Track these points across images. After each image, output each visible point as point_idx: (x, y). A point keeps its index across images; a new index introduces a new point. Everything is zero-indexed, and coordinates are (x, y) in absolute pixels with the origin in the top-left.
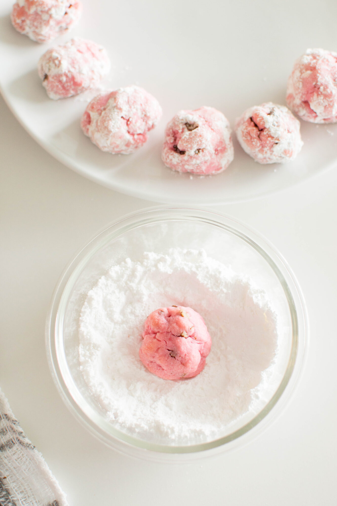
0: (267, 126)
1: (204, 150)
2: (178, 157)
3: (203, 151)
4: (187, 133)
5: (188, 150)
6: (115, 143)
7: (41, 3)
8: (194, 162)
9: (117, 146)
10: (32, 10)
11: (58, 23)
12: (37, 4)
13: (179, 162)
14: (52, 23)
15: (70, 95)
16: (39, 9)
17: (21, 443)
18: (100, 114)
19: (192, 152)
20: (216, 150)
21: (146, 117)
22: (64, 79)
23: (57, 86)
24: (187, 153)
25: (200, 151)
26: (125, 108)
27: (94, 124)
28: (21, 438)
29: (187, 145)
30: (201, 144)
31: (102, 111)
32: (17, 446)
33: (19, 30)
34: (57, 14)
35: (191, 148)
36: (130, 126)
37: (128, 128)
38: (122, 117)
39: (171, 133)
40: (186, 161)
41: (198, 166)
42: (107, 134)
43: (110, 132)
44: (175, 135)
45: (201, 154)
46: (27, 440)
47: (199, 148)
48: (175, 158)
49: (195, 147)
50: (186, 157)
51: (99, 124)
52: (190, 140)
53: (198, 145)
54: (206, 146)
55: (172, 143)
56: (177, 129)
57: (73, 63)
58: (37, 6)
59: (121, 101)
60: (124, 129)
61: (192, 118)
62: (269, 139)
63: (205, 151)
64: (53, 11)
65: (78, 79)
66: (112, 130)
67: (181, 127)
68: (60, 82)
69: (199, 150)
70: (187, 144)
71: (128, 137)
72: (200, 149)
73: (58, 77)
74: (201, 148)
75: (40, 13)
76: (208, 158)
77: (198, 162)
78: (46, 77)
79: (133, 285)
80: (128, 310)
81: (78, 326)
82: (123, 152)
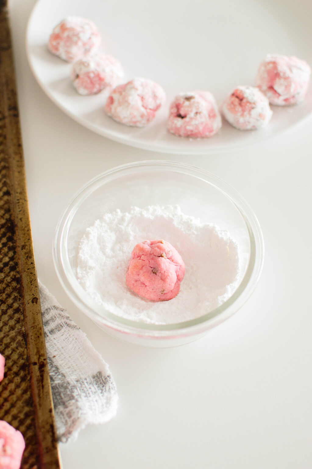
0: (245, 96)
4: (187, 103)
5: (189, 114)
6: (133, 114)
7: (72, 29)
8: (194, 122)
9: (134, 117)
10: (66, 34)
11: (84, 44)
13: (182, 124)
14: (80, 44)
15: (95, 90)
16: (71, 33)
17: (68, 325)
18: (121, 94)
19: (192, 115)
20: (209, 116)
21: (155, 97)
22: (92, 75)
23: (87, 81)
24: (188, 116)
26: (140, 89)
27: (115, 102)
28: (68, 322)
29: (187, 110)
30: (198, 108)
31: (122, 92)
32: (65, 329)
33: (54, 51)
34: (84, 37)
35: (191, 111)
37: (143, 103)
38: (138, 95)
39: (175, 106)
40: (187, 123)
41: (197, 127)
42: (127, 107)
43: (129, 104)
44: (178, 106)
45: (198, 116)
46: (73, 323)
48: (179, 122)
49: (194, 111)
50: (187, 119)
52: (190, 106)
53: (196, 109)
54: (202, 110)
55: (175, 113)
56: (179, 102)
57: (98, 65)
58: (69, 31)
59: (137, 84)
60: (140, 103)
61: (189, 94)
62: (248, 104)
63: (201, 114)
64: (81, 35)
65: (102, 75)
66: (131, 103)
67: (182, 100)
68: (89, 77)
69: (197, 113)
71: (143, 110)
73: (87, 74)
74: (199, 111)
75: (71, 36)
76: (203, 120)
77: (197, 122)
78: (77, 76)
79: (123, 227)
80: (118, 247)
81: (77, 252)
82: (138, 124)
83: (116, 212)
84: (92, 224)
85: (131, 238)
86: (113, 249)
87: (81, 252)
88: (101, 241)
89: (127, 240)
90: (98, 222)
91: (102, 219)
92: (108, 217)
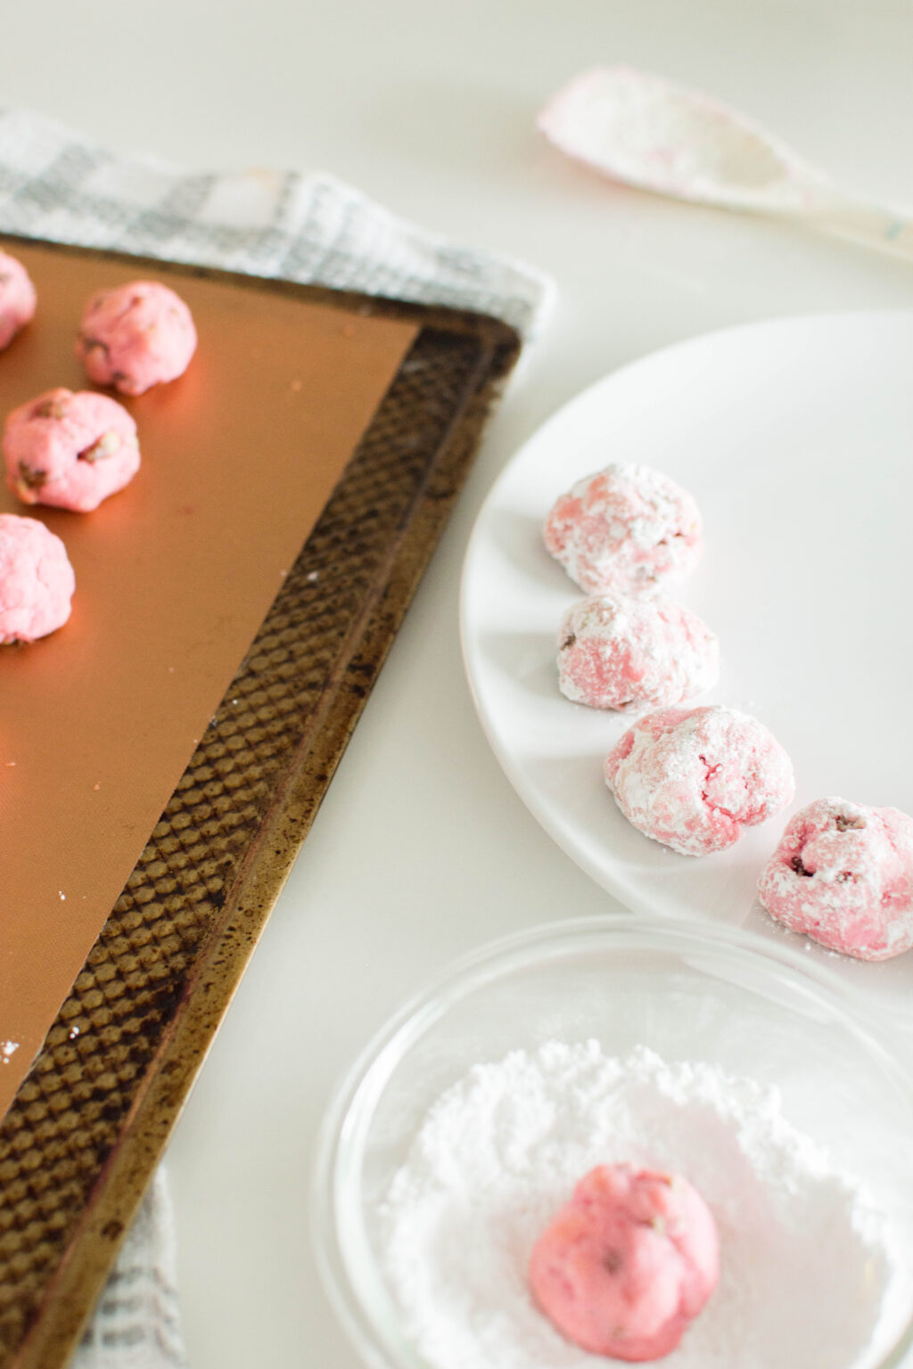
1: (859, 878)
2: (794, 881)
3: (855, 882)
4: (833, 832)
5: (822, 868)
6: (666, 808)
7: (619, 500)
8: (827, 898)
9: (668, 818)
10: (597, 508)
11: (640, 556)
12: (611, 499)
13: (794, 892)
14: (627, 549)
15: (605, 699)
16: (611, 511)
17: (160, 1342)
18: (657, 738)
19: (830, 875)
20: (886, 895)
21: (753, 780)
22: (607, 652)
23: (587, 663)
24: (816, 876)
25: (850, 878)
26: (717, 740)
27: (634, 756)
28: (165, 1332)
29: (823, 854)
30: (856, 862)
31: (662, 732)
32: (144, 1349)
33: (551, 547)
34: (646, 535)
35: (831, 863)
36: (711, 784)
37: (708, 786)
38: (702, 758)
39: (799, 829)
40: (808, 892)
41: (834, 915)
42: (655, 779)
43: (664, 775)
44: (804, 833)
45: (848, 885)
46: (175, 1342)
47: (849, 871)
48: (789, 882)
49: (842, 865)
50: (811, 883)
51: (646, 756)
52: (834, 847)
53: (849, 860)
54: (867, 871)
55: (791, 850)
56: (814, 821)
57: (639, 630)
58: (608, 503)
59: (713, 725)
60: (696, 784)
61: (853, 809)
63: (859, 883)
64: (638, 526)
65: (637, 664)
66: (670, 774)
67: (825, 818)
68: (597, 655)
69: (846, 875)
70: (825, 851)
71: (700, 806)
72: (850, 874)
73: (596, 645)
74: (855, 871)
75: (609, 520)
76: (861, 902)
77: (837, 903)
78: (570, 642)
79: (584, 1098)
80: (548, 1152)
81: (419, 1126)
82: (674, 843)
83: (586, 1046)
84: (496, 1057)
85: (598, 1139)
86: (532, 1153)
87: (429, 1127)
88: (504, 1114)
89: (583, 1140)
90: (517, 1058)
91: (532, 1050)
92: (553, 1052)
